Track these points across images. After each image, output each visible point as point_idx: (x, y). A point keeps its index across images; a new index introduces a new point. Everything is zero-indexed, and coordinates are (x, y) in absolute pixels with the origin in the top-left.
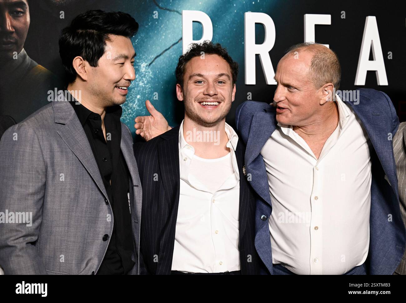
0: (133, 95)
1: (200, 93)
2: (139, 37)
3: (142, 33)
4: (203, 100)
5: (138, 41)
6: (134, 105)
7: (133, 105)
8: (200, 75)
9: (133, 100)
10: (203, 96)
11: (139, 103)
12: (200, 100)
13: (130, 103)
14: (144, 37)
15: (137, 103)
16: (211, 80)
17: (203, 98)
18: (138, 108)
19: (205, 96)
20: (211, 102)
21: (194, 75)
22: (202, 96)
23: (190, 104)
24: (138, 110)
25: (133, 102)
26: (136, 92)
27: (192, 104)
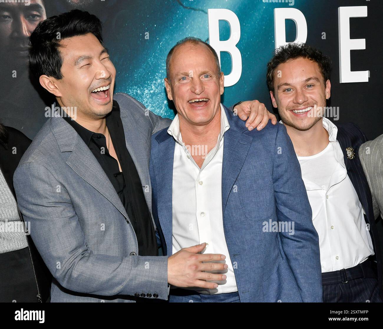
0: (159, 101)
1: (290, 102)
2: (164, 39)
3: (166, 35)
4: (294, 109)
5: (162, 44)
6: (162, 111)
7: (160, 111)
8: (286, 84)
9: (160, 106)
10: (294, 104)
11: (167, 109)
12: (291, 109)
13: (157, 109)
14: (169, 39)
15: (164, 109)
16: (298, 87)
17: (293, 107)
18: (165, 114)
19: (295, 104)
20: (302, 109)
21: (281, 85)
22: (291, 104)
23: (283, 113)
24: (165, 115)
25: (160, 107)
26: (162, 97)
27: (284, 113)
